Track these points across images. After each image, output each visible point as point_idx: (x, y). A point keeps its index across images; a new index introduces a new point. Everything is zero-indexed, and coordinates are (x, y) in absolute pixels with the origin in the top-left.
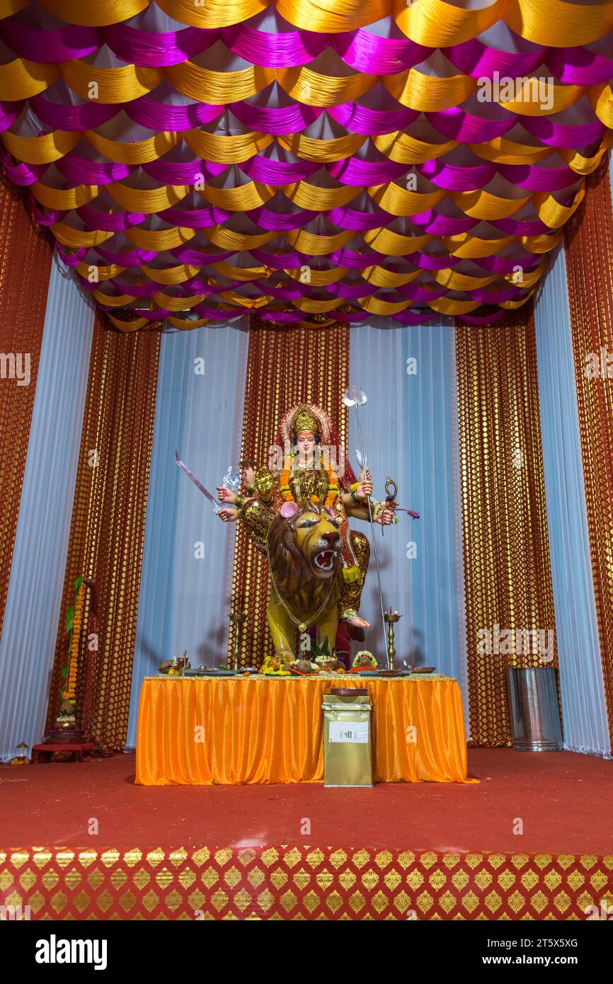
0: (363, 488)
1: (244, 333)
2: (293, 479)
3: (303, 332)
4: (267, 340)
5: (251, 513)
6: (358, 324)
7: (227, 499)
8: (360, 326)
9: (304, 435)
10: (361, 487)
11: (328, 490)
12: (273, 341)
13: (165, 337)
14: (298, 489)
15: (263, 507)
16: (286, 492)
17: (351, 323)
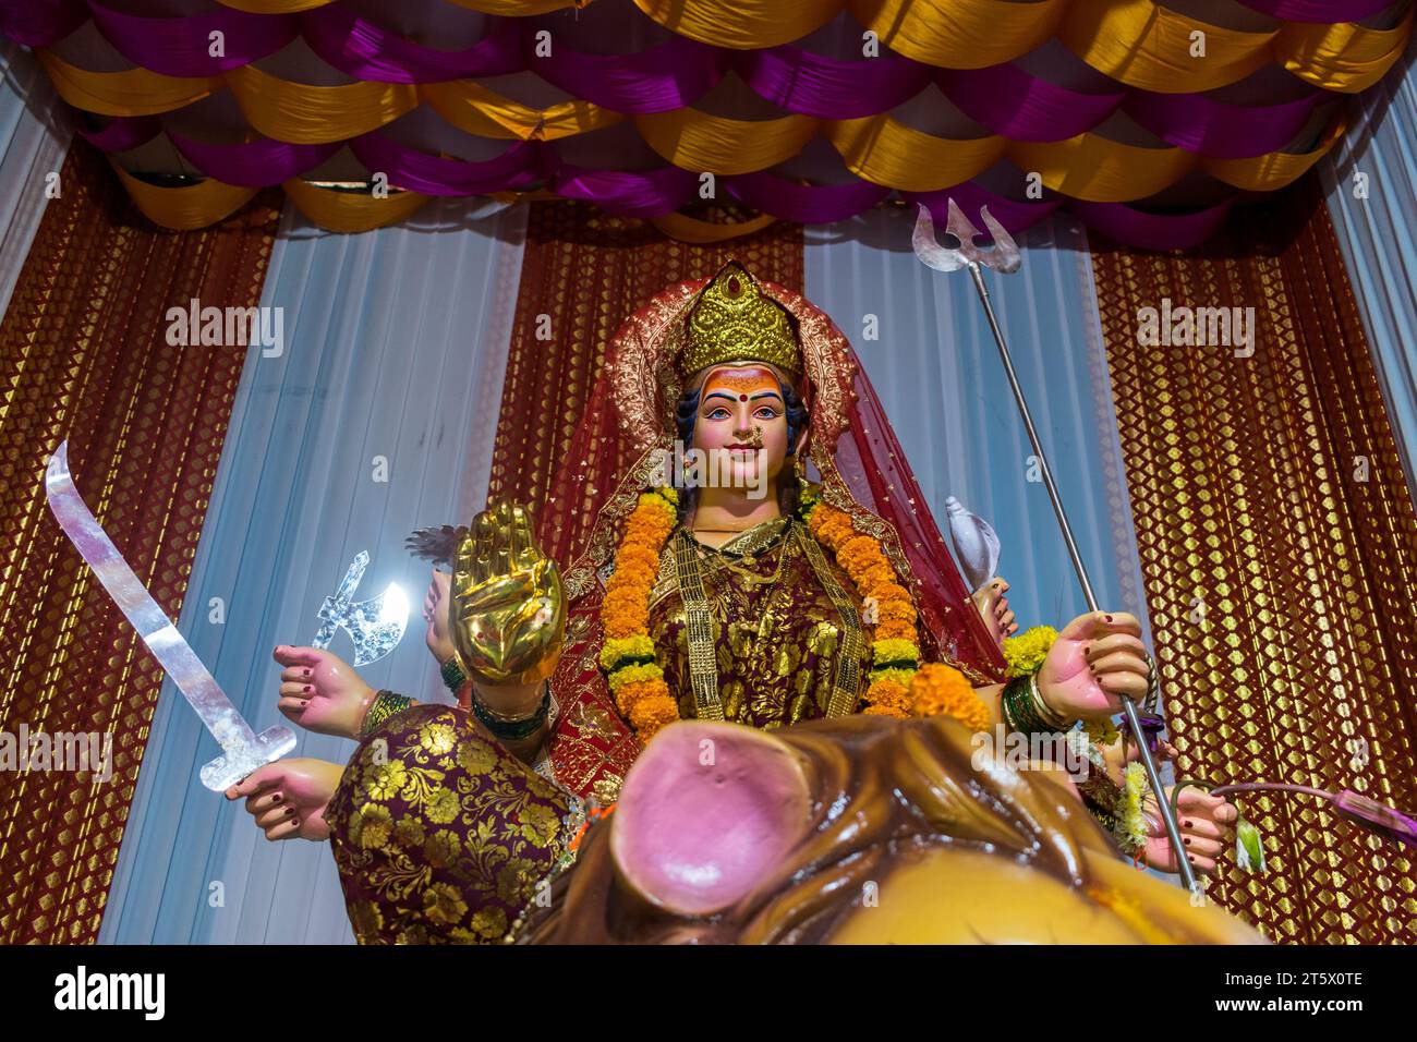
0: (1090, 658)
1: (507, 246)
2: (674, 601)
3: (674, 252)
4: (573, 269)
5: (397, 805)
6: (826, 236)
7: (321, 708)
8: (832, 242)
9: (737, 383)
10: (1072, 651)
11: (868, 664)
12: (590, 271)
13: (282, 248)
14: (702, 660)
15: (481, 763)
16: (634, 672)
17: (808, 233)
